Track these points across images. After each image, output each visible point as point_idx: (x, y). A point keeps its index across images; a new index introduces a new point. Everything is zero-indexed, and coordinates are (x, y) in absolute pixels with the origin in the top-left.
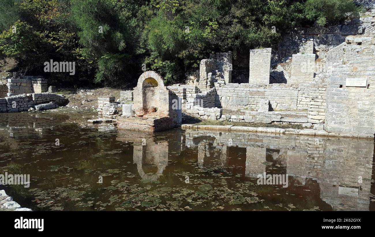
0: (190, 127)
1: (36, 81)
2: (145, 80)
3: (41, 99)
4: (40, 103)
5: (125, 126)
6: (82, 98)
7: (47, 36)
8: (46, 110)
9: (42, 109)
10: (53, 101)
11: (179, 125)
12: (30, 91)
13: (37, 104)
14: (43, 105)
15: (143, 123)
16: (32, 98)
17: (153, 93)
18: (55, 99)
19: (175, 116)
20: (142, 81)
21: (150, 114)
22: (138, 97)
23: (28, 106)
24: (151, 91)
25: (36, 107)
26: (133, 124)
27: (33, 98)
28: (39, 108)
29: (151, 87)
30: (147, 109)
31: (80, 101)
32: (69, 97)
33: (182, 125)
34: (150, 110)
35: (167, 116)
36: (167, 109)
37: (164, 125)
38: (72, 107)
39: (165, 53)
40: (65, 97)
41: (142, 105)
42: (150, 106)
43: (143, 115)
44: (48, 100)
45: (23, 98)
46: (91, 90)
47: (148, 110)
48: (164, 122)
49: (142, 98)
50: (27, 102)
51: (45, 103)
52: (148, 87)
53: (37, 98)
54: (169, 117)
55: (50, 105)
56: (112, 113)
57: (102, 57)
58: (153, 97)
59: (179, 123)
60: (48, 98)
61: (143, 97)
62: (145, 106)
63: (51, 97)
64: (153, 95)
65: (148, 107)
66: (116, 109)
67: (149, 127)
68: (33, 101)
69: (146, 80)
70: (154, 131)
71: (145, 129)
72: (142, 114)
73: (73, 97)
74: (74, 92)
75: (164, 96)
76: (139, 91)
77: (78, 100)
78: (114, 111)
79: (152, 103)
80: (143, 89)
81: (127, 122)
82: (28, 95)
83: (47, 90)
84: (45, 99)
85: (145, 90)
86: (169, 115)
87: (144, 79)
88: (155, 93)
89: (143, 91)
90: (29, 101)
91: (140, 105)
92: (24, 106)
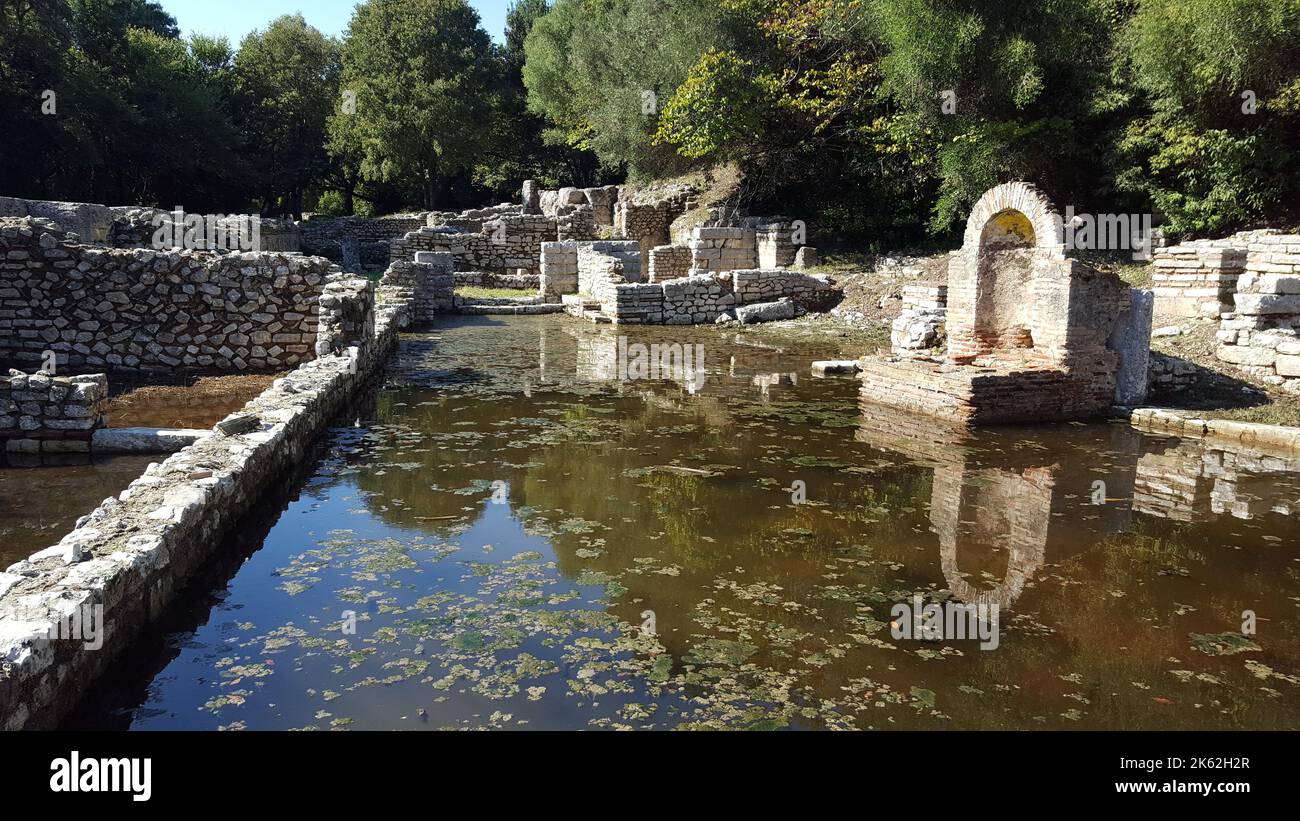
0: (1168, 421)
1: (767, 233)
2: (989, 221)
3: (757, 290)
4: (753, 302)
5: (885, 390)
6: (884, 287)
7: (794, 88)
8: (765, 322)
9: (753, 319)
10: (791, 295)
11: (1124, 408)
12: (748, 263)
13: (742, 304)
14: (757, 306)
15: (937, 389)
16: (733, 285)
17: (1024, 271)
18: (798, 289)
19: (1108, 368)
20: (981, 226)
21: (1006, 352)
22: (961, 286)
23: (719, 308)
24: (1018, 261)
25: (738, 311)
26: (905, 388)
27: (736, 284)
28: (744, 315)
29: (1017, 246)
30: (995, 335)
31: (875, 298)
32: (847, 284)
33: (1136, 411)
34: (1008, 338)
35: (1057, 368)
36: (1060, 338)
37: (1033, 402)
38: (846, 316)
39: (1207, 95)
40: (834, 283)
41: (974, 316)
42: (1008, 322)
43: (974, 358)
44: (777, 293)
45: (707, 286)
46: (920, 260)
47: (1000, 339)
48: (1036, 390)
49: (975, 291)
50: (716, 297)
51: (768, 302)
52: (1004, 247)
53: (746, 287)
54: (1065, 370)
55: (779, 309)
56: (917, 344)
57: (955, 140)
58: (1022, 288)
59: (1126, 401)
60: (779, 287)
61: (980, 287)
62: (986, 321)
63: (787, 281)
64: (1025, 277)
65: (999, 327)
66: (934, 328)
67: (955, 402)
68: (734, 294)
69: (996, 221)
70: (969, 421)
71: (941, 409)
72: (971, 354)
73: (860, 283)
74: (868, 266)
75: (1053, 285)
76: (968, 265)
77: (870, 292)
78: (922, 337)
79: (1017, 312)
80: (981, 256)
81: (888, 378)
82: (723, 275)
83: (791, 262)
84: (769, 288)
85: (992, 260)
86: (1066, 362)
87: (986, 216)
88: (1032, 269)
89: (983, 262)
90: (721, 295)
91: (964, 316)
92: (706, 308)
